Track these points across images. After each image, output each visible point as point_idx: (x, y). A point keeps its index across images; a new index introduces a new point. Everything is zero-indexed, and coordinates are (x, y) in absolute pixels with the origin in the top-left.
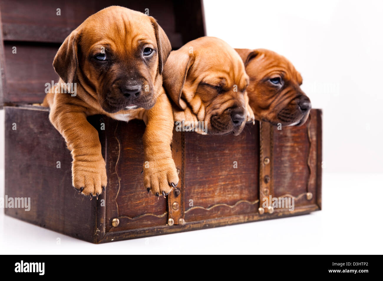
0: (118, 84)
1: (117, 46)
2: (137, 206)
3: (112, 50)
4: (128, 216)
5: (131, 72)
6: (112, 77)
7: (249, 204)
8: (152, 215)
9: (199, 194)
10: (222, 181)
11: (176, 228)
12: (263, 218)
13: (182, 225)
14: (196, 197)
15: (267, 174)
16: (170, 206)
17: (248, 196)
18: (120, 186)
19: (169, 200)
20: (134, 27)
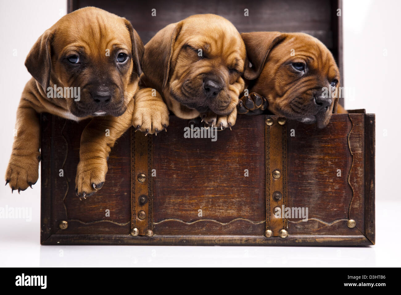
0: (89, 89)
1: (91, 50)
2: (92, 210)
3: (86, 53)
4: (80, 220)
5: (104, 77)
6: (83, 81)
7: (251, 223)
8: (112, 222)
9: (177, 205)
10: (210, 194)
11: (141, 239)
12: (270, 242)
13: (149, 237)
14: (172, 208)
15: (278, 190)
16: (134, 215)
17: (250, 214)
18: (68, 188)
19: (133, 208)
20: (109, 31)
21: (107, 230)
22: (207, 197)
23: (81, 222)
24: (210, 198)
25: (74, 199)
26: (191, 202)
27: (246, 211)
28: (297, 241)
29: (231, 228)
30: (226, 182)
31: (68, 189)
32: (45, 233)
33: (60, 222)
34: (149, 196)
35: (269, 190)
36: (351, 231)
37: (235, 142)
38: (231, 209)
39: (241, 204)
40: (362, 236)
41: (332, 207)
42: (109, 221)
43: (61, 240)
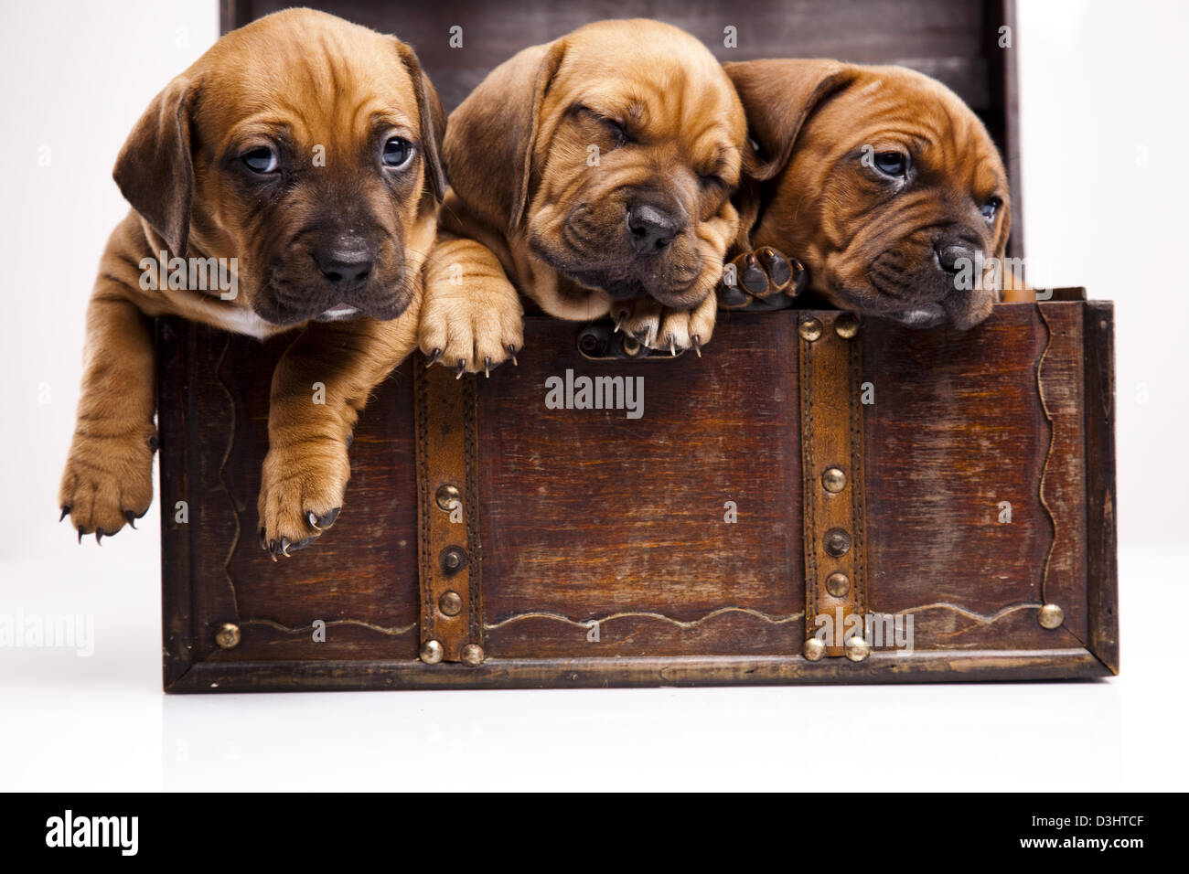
0: (309, 243)
1: (309, 132)
2: (308, 592)
3: (296, 142)
4: (274, 620)
5: (349, 209)
6: (291, 221)
7: (764, 621)
8: (366, 624)
9: (550, 573)
10: (645, 539)
11: (451, 672)
12: (819, 673)
13: (473, 665)
14: (537, 581)
15: (840, 525)
16: (427, 603)
17: (760, 594)
18: (238, 529)
19: (424, 582)
20: (358, 75)
21: (352, 647)
22: (636, 549)
23: (276, 626)
24: (643, 551)
25: (256, 561)
26: (591, 562)
27: (748, 586)
28: (895, 670)
29: (706, 635)
30: (690, 506)
31: (237, 534)
32: (177, 658)
33: (216, 628)
34: (471, 550)
35: (814, 524)
36: (1050, 637)
37: (714, 390)
38: (704, 582)
39: (734, 567)
40: (1083, 651)
41: (996, 571)
42: (358, 622)
43: (220, 679)
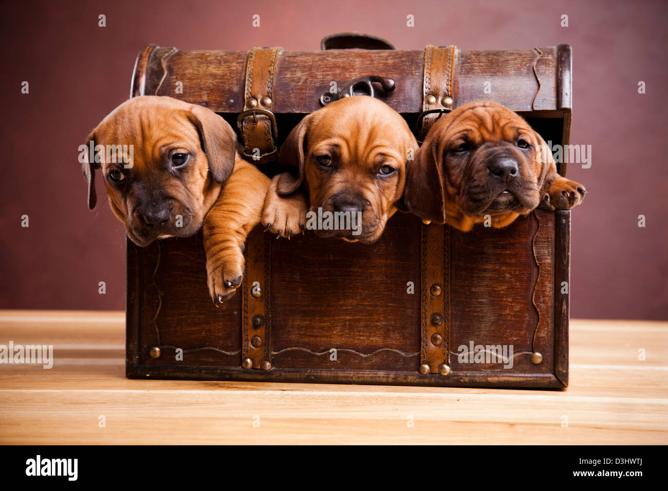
2: (192, 334)
4: (176, 346)
7: (401, 355)
8: (218, 350)
9: (303, 329)
10: (347, 315)
11: (255, 373)
12: (426, 381)
13: (265, 371)
14: (297, 332)
15: (438, 311)
16: (246, 341)
17: (400, 342)
18: (161, 304)
19: (245, 331)
21: (211, 360)
22: (343, 319)
24: (347, 320)
25: (169, 319)
26: (322, 325)
27: (395, 338)
28: (462, 380)
29: (374, 361)
30: (369, 300)
31: (160, 306)
32: (131, 362)
33: (150, 348)
34: (266, 317)
35: (426, 310)
36: (536, 367)
37: (381, 246)
38: (374, 336)
39: (388, 330)
40: (551, 375)
41: (511, 336)
42: (214, 349)
43: (151, 373)
